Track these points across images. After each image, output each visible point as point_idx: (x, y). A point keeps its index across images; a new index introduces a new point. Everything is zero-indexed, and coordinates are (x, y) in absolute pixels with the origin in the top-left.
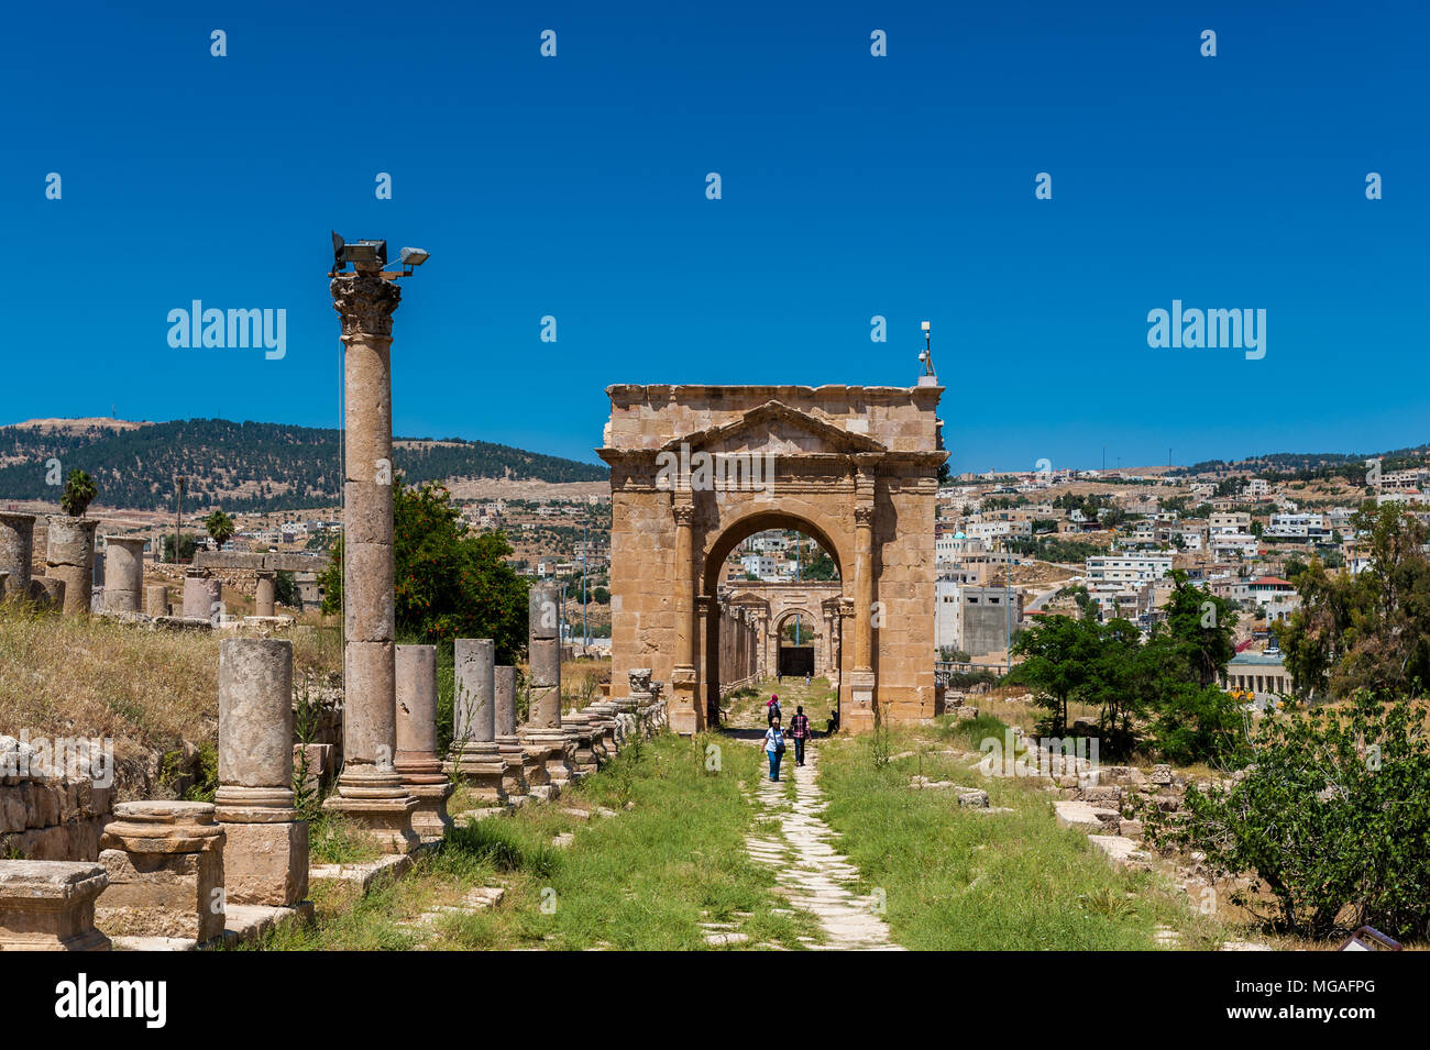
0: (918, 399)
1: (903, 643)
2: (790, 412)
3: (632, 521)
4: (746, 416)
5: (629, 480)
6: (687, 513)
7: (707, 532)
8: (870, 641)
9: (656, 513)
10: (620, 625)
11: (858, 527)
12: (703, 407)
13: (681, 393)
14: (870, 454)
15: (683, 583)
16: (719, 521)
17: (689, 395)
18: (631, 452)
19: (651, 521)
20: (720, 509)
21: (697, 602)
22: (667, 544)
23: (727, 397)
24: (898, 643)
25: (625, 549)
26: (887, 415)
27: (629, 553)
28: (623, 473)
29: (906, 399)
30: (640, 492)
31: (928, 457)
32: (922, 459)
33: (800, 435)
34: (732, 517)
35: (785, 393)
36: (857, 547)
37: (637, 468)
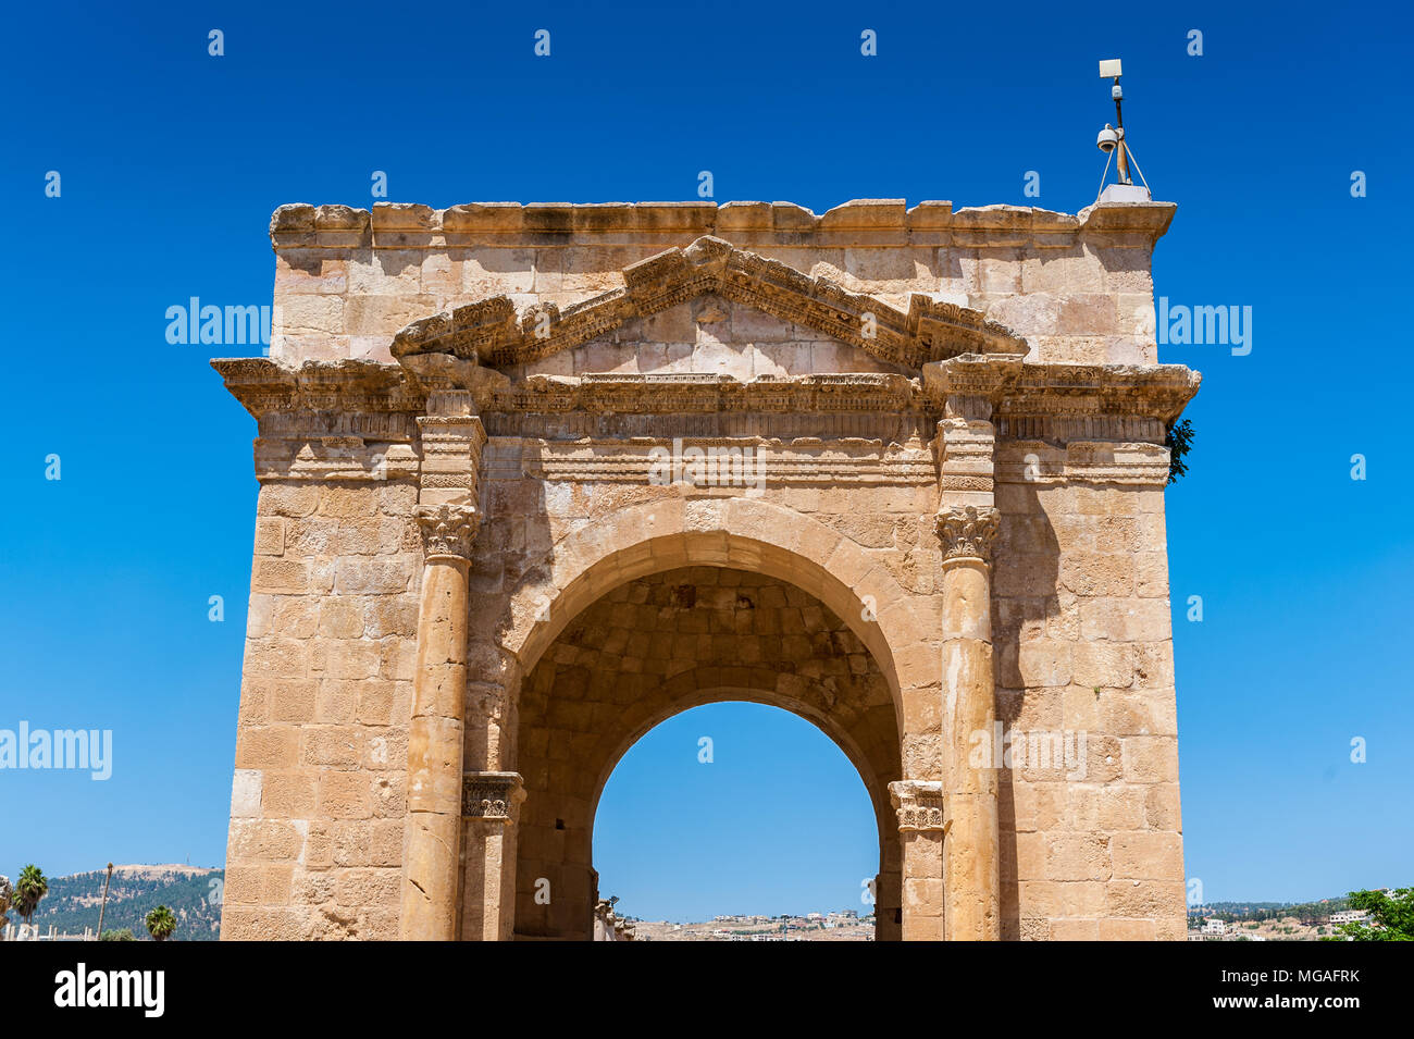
0: (1102, 242)
1: (1093, 917)
2: (752, 266)
3: (308, 562)
4: (634, 278)
5: (307, 448)
6: (454, 527)
7: (516, 589)
8: (994, 909)
9: (374, 536)
10: (248, 857)
11: (947, 568)
12: (520, 263)
13: (460, 226)
14: (981, 359)
15: (430, 726)
16: (550, 561)
17: (481, 235)
18: (313, 370)
19: (357, 561)
20: (555, 529)
21: (474, 789)
22: (399, 626)
23: (584, 238)
24: (1074, 918)
25: (284, 638)
26: (1019, 281)
27: (292, 651)
28: (293, 432)
29: (1073, 241)
30: (334, 483)
31: (1141, 383)
32: (1123, 388)
33: (781, 331)
34: (587, 550)
35: (739, 224)
36: (947, 625)
37: (330, 419)
